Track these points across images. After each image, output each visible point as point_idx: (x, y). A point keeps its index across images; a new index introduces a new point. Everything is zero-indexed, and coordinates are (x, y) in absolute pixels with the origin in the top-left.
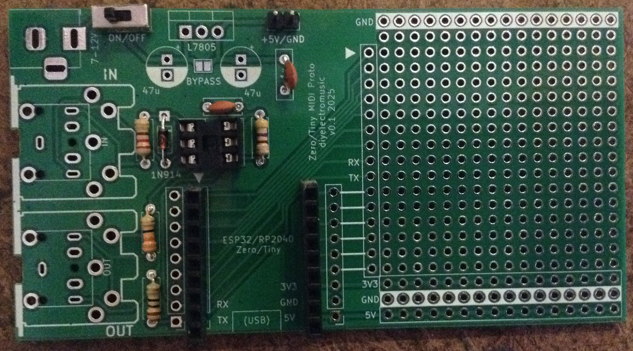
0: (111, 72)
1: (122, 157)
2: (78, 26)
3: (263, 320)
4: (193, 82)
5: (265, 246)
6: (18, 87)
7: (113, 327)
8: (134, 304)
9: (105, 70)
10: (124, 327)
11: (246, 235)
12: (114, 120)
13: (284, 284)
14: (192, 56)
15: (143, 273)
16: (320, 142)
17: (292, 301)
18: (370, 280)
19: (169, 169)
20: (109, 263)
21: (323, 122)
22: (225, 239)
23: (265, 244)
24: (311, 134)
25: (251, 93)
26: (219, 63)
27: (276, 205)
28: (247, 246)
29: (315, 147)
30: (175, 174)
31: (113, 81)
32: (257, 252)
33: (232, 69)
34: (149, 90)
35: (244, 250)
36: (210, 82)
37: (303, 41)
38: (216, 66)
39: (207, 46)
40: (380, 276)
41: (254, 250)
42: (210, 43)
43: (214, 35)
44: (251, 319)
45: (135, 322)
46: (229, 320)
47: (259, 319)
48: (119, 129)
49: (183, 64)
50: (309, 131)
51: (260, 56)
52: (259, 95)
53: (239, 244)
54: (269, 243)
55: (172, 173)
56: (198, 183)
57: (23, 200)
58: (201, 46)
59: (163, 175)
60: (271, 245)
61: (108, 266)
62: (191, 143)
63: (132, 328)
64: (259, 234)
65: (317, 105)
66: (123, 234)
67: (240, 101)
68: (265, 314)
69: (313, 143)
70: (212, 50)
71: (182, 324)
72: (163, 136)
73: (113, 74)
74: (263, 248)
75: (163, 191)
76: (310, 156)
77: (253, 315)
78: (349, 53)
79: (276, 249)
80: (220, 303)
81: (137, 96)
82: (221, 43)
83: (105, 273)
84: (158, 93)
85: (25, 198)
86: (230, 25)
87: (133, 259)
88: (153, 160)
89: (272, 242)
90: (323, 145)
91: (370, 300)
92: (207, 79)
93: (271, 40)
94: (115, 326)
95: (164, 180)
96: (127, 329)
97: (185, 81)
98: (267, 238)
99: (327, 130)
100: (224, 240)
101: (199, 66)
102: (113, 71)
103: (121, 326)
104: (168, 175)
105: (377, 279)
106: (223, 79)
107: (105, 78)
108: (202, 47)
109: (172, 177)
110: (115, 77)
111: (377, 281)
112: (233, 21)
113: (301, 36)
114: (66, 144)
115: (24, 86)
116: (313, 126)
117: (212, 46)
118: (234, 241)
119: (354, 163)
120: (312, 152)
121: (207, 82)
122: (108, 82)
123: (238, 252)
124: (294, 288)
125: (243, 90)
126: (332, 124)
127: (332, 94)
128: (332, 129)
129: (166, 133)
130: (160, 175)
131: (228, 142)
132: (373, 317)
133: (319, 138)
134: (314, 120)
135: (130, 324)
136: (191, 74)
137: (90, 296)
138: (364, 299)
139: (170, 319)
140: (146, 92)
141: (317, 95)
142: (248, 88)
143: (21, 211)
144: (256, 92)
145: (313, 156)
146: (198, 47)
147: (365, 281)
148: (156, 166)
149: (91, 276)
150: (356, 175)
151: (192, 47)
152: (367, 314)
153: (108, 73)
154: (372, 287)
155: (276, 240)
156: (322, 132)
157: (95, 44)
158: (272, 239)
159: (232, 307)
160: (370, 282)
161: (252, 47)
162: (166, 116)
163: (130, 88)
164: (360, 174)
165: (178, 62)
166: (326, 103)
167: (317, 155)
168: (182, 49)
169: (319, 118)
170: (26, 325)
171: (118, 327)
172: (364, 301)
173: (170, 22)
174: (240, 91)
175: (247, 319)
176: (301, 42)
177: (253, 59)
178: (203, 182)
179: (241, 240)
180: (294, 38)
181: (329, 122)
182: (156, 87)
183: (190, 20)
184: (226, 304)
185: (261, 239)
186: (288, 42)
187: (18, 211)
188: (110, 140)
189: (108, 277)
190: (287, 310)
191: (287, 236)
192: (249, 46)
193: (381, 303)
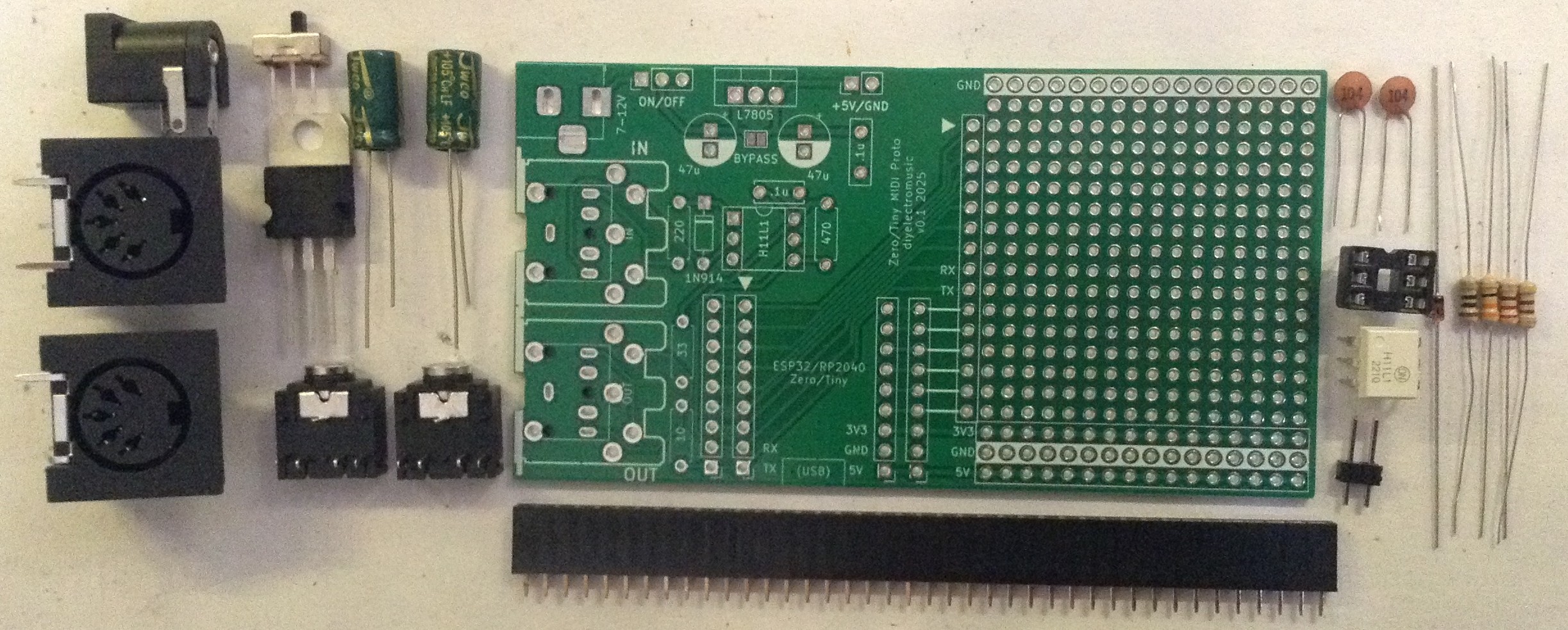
0: (640, 144)
1: (650, 253)
2: (600, 86)
3: (822, 469)
4: (742, 160)
5: (828, 376)
6: (526, 162)
7: (633, 469)
8: (659, 442)
9: (634, 143)
10: (646, 470)
11: (803, 361)
12: (642, 206)
13: (851, 425)
14: (742, 126)
15: (671, 404)
16: (905, 242)
17: (861, 448)
18: (964, 426)
19: (708, 271)
20: (627, 387)
21: (909, 215)
22: (777, 363)
23: (827, 373)
24: (892, 230)
25: (816, 175)
26: (776, 135)
27: (844, 322)
28: (804, 375)
29: (898, 247)
30: (715, 277)
31: (642, 157)
32: (817, 382)
33: (792, 144)
34: (687, 169)
35: (800, 380)
36: (764, 160)
37: (886, 109)
38: (772, 138)
39: (762, 113)
40: (977, 421)
41: (813, 380)
42: (766, 109)
43: (771, 99)
44: (806, 468)
45: (660, 464)
46: (778, 469)
47: (817, 470)
48: (647, 217)
49: (729, 136)
50: (890, 228)
51: (829, 127)
52: (826, 178)
53: (793, 371)
54: (833, 372)
55: (712, 276)
56: (743, 289)
57: (529, 304)
58: (754, 113)
59: (701, 279)
60: (836, 374)
61: (628, 392)
63: (656, 472)
64: (820, 360)
65: (902, 191)
66: (648, 352)
67: (801, 185)
68: (824, 464)
69: (895, 243)
70: (769, 119)
71: (719, 470)
73: (643, 148)
74: (825, 379)
75: (699, 297)
76: (890, 261)
77: (809, 464)
78: (947, 126)
79: (842, 380)
80: (767, 446)
81: (671, 175)
82: (781, 110)
83: (625, 400)
84: (698, 173)
85: (530, 301)
86: (792, 86)
87: (660, 384)
88: (688, 259)
89: (837, 370)
90: (908, 246)
91: (963, 452)
92: (760, 156)
93: (845, 107)
94: (636, 469)
95: (700, 285)
96: (650, 473)
97: (732, 157)
98: (831, 365)
99: (913, 226)
100: (775, 365)
101: (749, 142)
102: (643, 145)
103: (642, 469)
104: (706, 279)
105: (973, 425)
106: (781, 159)
107: (633, 153)
108: (755, 115)
109: (712, 282)
110: (646, 153)
111: (972, 428)
112: (796, 81)
113: (883, 102)
114: (580, 235)
115: (532, 160)
116: (895, 221)
117: (768, 114)
118: (788, 368)
119: (948, 271)
120: (894, 254)
121: (760, 159)
122: (636, 157)
123: (792, 382)
124: (864, 432)
125: (805, 171)
126: (921, 219)
127: (922, 179)
128: (921, 225)
130: (696, 278)
132: (966, 475)
133: (903, 237)
134: (897, 214)
135: (653, 467)
136: (739, 149)
137: (605, 429)
138: (955, 450)
139: (703, 463)
140: (683, 171)
141: (903, 181)
142: (813, 169)
143: (525, 317)
144: (822, 174)
145: (894, 260)
146: (751, 113)
147: (957, 428)
148: (691, 266)
149: (607, 403)
150: (950, 287)
151: (743, 114)
152: (957, 471)
153: (636, 146)
154: (966, 436)
155: (842, 368)
156: (907, 229)
157: (621, 109)
158: (836, 367)
159: (782, 452)
160: (964, 429)
161: (819, 116)
162: (707, 202)
163: (663, 166)
164: (956, 286)
165: (724, 133)
166: (914, 191)
167: (900, 258)
168: (730, 117)
169: (903, 210)
170: (525, 461)
171: (639, 470)
172: (955, 453)
173: (717, 82)
174: (802, 173)
175: (801, 469)
176: (883, 109)
177: (820, 131)
178: (751, 289)
179: (797, 366)
180: (875, 104)
181: (917, 216)
182: (695, 165)
183: (741, 80)
184: (774, 448)
185: (823, 366)
186: (867, 109)
187: (522, 318)
188: (635, 231)
189: (629, 407)
190: (854, 460)
191: (857, 364)
192: (816, 113)
193: (977, 457)
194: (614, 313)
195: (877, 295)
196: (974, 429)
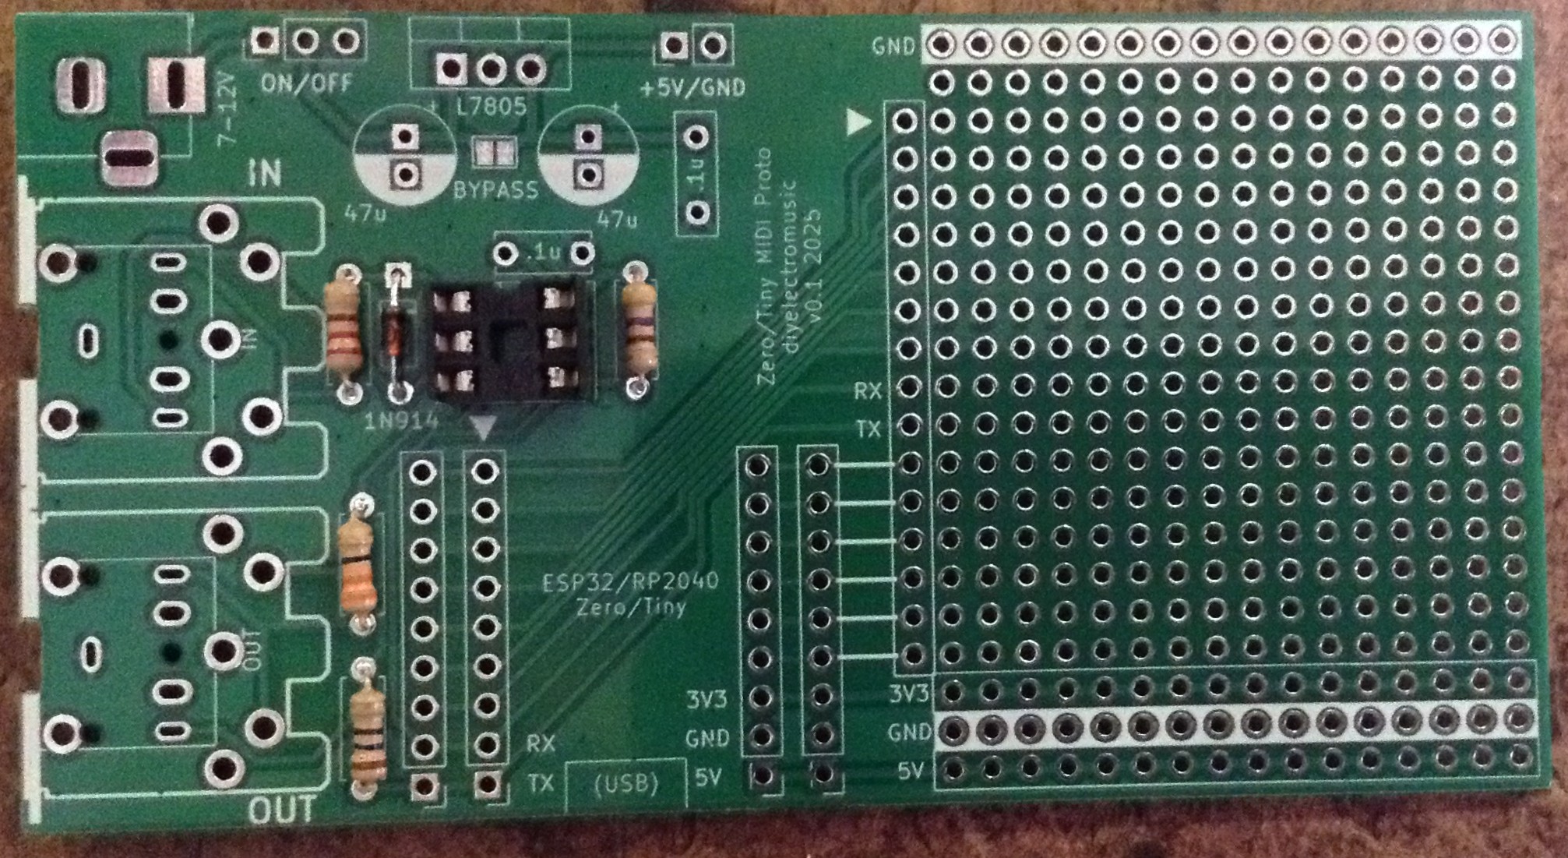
0: (265, 165)
1: (291, 376)
2: (185, 55)
3: (641, 780)
4: (468, 193)
5: (648, 599)
6: (37, 204)
7: (267, 802)
8: (317, 745)
9: (252, 163)
10: (293, 800)
11: (600, 571)
12: (273, 284)
13: (696, 692)
14: (465, 129)
15: (342, 666)
16: (785, 341)
17: (716, 737)
18: (909, 683)
19: (408, 408)
20: (253, 639)
21: (793, 290)
22: (549, 579)
23: (647, 593)
24: (763, 320)
25: (613, 218)
26: (534, 147)
27: (675, 496)
28: (602, 598)
29: (773, 352)
30: (423, 418)
31: (270, 190)
32: (627, 612)
33: (566, 160)
34: (361, 212)
35: (596, 608)
36: (510, 190)
37: (742, 93)
38: (526, 153)
39: (505, 103)
40: (934, 674)
41: (619, 610)
42: (512, 96)
43: (521, 75)
44: (612, 782)
45: (321, 788)
46: (557, 784)
47: (633, 782)
48: (285, 306)
49: (444, 148)
50: (758, 315)
51: (636, 129)
52: (633, 223)
53: (582, 591)
54: (657, 591)
55: (416, 415)
56: (479, 440)
57: (46, 482)
58: (490, 104)
59: (394, 422)
60: (664, 595)
61: (257, 647)
62: (463, 341)
63: (313, 802)
64: (631, 569)
66: (293, 567)
67: (586, 238)
68: (645, 769)
69: (767, 344)
70: (518, 114)
71: (440, 794)
72: (394, 324)
73: (271, 171)
74: (644, 603)
75: (394, 458)
76: (759, 376)
77: (618, 771)
78: (856, 122)
79: (675, 605)
80: (534, 740)
81: (329, 225)
82: (540, 95)
83: (247, 665)
84: (383, 219)
85: (49, 477)
86: (561, 54)
87: (315, 629)
88: (369, 384)
89: (666, 588)
90: (791, 347)
91: (911, 732)
92: (503, 185)
93: (663, 91)
94: (272, 797)
95: (395, 434)
97: (449, 190)
98: (653, 577)
99: (801, 310)
100: (546, 583)
101: (483, 154)
102: (272, 166)
103: (286, 799)
104: (406, 421)
105: (927, 681)
106: (543, 187)
107: (253, 183)
108: (491, 107)
109: (418, 427)
110: (277, 180)
111: (925, 686)
112: (569, 42)
113: (736, 80)
114: (151, 345)
115: (50, 200)
116: (767, 302)
117: (517, 104)
118: (571, 587)
119: (868, 393)
120: (766, 366)
121: (503, 191)
122: (258, 190)
123: (579, 614)
124: (721, 702)
125: (593, 211)
126: (815, 297)
127: (814, 222)
128: (815, 310)
129: (402, 317)
130: (386, 421)
131: (554, 339)
132: (918, 776)
133: (781, 331)
134: (770, 287)
136: (465, 170)
137: (208, 723)
138: (895, 730)
139: (408, 780)
140: (353, 215)
141: (778, 226)
142: (607, 207)
143: (40, 510)
144: (625, 217)
145: (766, 375)
146: (482, 103)
147: (897, 687)
148: (377, 399)
149: (212, 671)
150: (874, 422)
151: (467, 105)
152: (900, 768)
153: (258, 169)
154: (914, 703)
155: (674, 584)
156: (789, 316)
157: (226, 99)
158: (665, 581)
159: (564, 750)
160: (909, 689)
161: (616, 106)
162: (402, 274)
163: (313, 207)
164: (884, 420)
165: (432, 144)
166: (799, 244)
167: (777, 372)
168: (442, 111)
169: (780, 280)
170: (48, 796)
171: (279, 800)
172: (895, 736)
173: (414, 46)
174: (585, 215)
175: (602, 781)
176: (736, 94)
177: (616, 137)
178: (494, 438)
179: (589, 583)
180: (720, 83)
181: (808, 291)
182: (378, 203)
183: (462, 41)
184: (549, 742)
185: (638, 581)
186: (706, 93)
187: (33, 510)
188: (262, 336)
189: (256, 676)
190: (705, 757)
191: (703, 574)
192: (608, 104)
193: (938, 740)
194: (224, 495)
195: (738, 442)
196: (929, 689)
